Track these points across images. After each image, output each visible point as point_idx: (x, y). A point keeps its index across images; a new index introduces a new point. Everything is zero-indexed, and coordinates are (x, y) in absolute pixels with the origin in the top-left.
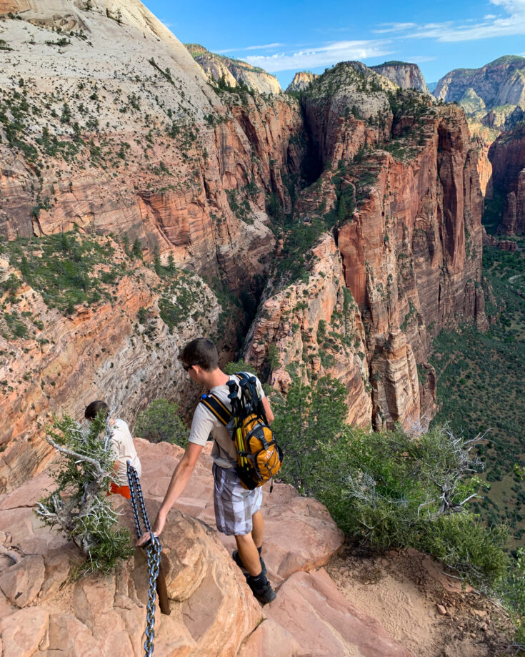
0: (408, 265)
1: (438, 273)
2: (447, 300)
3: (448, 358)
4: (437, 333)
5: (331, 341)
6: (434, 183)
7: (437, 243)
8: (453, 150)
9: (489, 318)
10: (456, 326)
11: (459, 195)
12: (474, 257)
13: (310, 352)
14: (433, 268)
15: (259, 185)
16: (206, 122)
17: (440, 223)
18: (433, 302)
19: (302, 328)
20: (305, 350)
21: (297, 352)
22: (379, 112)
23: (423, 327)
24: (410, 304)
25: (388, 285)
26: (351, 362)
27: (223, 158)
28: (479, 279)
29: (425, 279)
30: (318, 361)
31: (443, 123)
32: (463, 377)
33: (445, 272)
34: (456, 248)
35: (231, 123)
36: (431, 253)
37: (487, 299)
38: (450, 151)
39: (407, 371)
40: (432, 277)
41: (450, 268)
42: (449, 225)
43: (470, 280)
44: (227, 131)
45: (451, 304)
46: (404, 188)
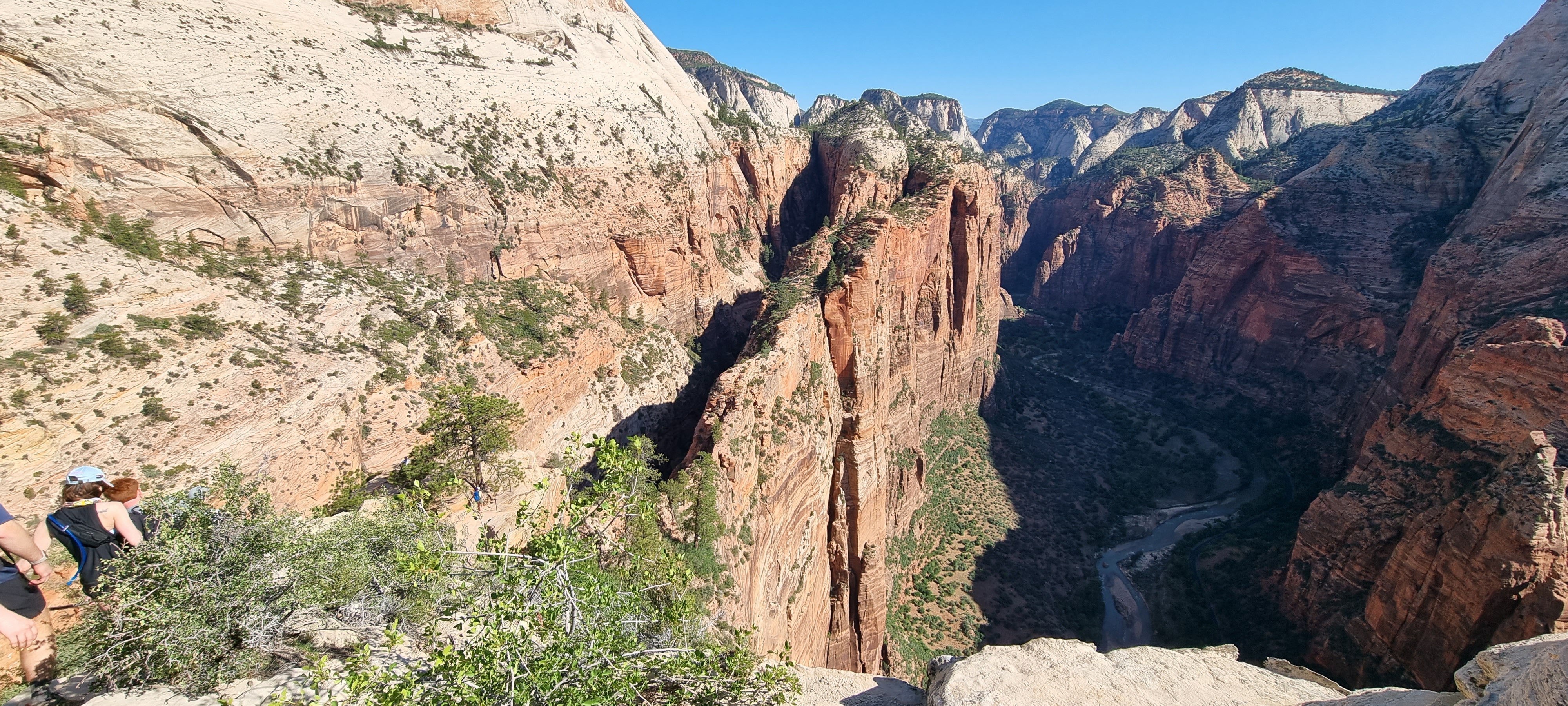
0: (905, 338)
1: (943, 348)
2: (952, 380)
3: (946, 443)
4: (937, 414)
5: (785, 418)
6: (944, 249)
7: (943, 314)
8: (967, 215)
10: (959, 409)
11: (973, 265)
12: (988, 332)
13: (761, 428)
14: (938, 342)
15: (753, 231)
16: (698, 159)
17: (949, 294)
18: (935, 380)
19: (755, 404)
20: (756, 426)
21: (746, 427)
22: (893, 164)
23: (916, 407)
24: (903, 380)
25: (878, 359)
26: (806, 441)
27: (714, 199)
28: (991, 358)
29: (927, 353)
30: (768, 438)
31: (959, 185)
32: (959, 465)
33: (951, 348)
34: (965, 322)
35: (727, 160)
36: (937, 325)
38: (965, 217)
39: (872, 454)
40: (936, 351)
41: (957, 343)
42: (958, 296)
43: (980, 359)
44: (722, 170)
45: (956, 383)
46: (906, 255)
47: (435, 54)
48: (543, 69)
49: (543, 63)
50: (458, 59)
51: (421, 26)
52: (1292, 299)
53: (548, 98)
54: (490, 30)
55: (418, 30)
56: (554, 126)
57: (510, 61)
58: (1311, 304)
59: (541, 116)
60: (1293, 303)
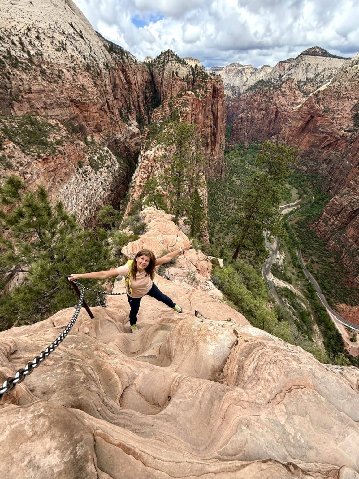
1: (209, 155)
4: (208, 180)
7: (209, 141)
8: (218, 98)
9: (226, 175)
10: (214, 178)
11: (219, 120)
12: (222, 149)
14: (208, 152)
15: (133, 107)
16: (105, 67)
17: (211, 133)
27: (115, 90)
28: (223, 159)
31: (215, 84)
33: (212, 155)
34: (217, 144)
35: (118, 71)
36: (207, 146)
37: (225, 168)
38: (217, 98)
40: (207, 156)
42: (214, 134)
43: (220, 159)
44: (116, 75)
52: (318, 134)
58: (324, 135)
60: (318, 135)
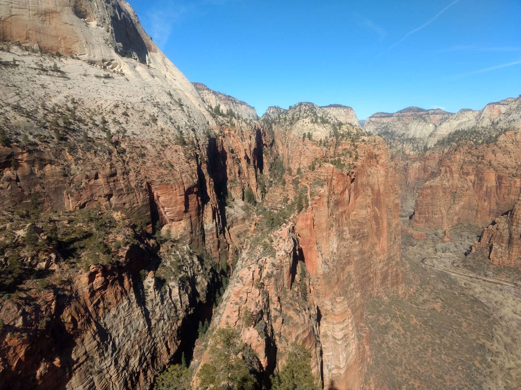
0: (347, 246)
1: (369, 253)
2: (376, 274)
3: (378, 320)
4: (370, 299)
7: (368, 230)
8: (378, 166)
10: (383, 294)
11: (383, 197)
12: (395, 242)
13: (275, 313)
14: (366, 249)
15: (239, 181)
18: (366, 275)
19: (269, 293)
20: (271, 311)
22: (326, 137)
24: (349, 276)
25: (333, 260)
28: (400, 259)
29: (359, 257)
31: (371, 148)
33: (374, 253)
36: (364, 237)
37: (406, 274)
40: (365, 256)
41: (378, 250)
42: (376, 218)
43: (392, 260)
44: (219, 142)
45: (380, 277)
46: (344, 190)
47: (35, 69)
48: (106, 81)
49: (107, 77)
50: (50, 72)
51: (27, 53)
53: (110, 97)
54: (73, 58)
55: (24, 55)
56: (113, 113)
57: (85, 75)
59: (104, 107)
